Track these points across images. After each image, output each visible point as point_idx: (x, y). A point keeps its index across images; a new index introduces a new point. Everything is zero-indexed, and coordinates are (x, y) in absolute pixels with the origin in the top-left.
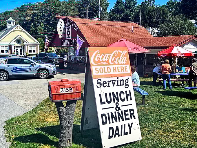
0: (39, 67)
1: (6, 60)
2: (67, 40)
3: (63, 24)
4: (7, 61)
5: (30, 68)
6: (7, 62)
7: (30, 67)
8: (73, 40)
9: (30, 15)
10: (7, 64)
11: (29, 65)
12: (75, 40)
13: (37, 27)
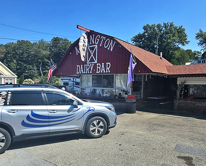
0: (89, 110)
1: (7, 95)
2: (89, 64)
3: (86, 40)
4: (9, 98)
5: (71, 113)
6: (8, 101)
7: (69, 111)
8: (103, 64)
9: (3, 53)
10: (9, 105)
11: (67, 107)
12: (107, 63)
13: (10, 63)
